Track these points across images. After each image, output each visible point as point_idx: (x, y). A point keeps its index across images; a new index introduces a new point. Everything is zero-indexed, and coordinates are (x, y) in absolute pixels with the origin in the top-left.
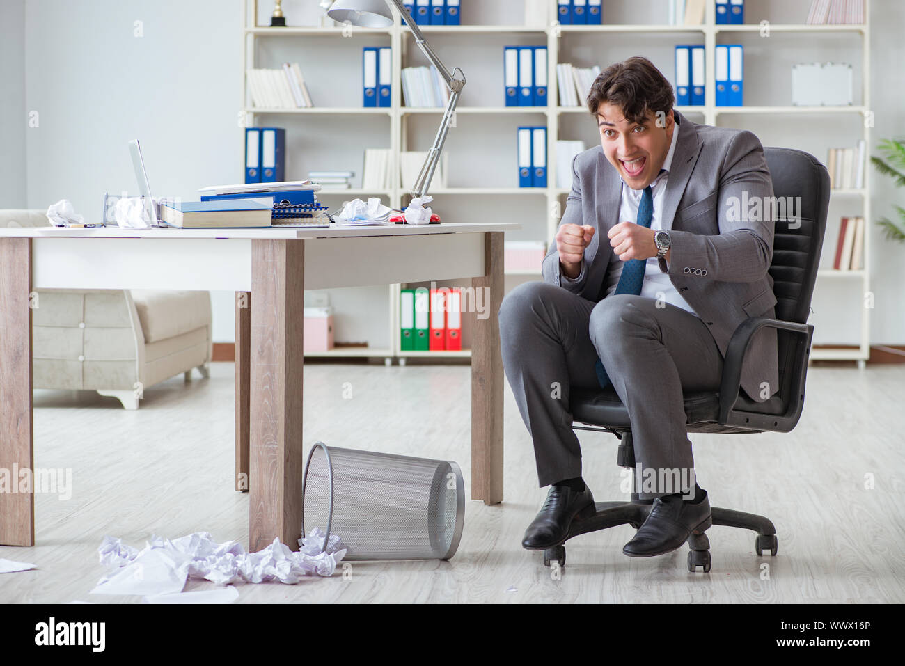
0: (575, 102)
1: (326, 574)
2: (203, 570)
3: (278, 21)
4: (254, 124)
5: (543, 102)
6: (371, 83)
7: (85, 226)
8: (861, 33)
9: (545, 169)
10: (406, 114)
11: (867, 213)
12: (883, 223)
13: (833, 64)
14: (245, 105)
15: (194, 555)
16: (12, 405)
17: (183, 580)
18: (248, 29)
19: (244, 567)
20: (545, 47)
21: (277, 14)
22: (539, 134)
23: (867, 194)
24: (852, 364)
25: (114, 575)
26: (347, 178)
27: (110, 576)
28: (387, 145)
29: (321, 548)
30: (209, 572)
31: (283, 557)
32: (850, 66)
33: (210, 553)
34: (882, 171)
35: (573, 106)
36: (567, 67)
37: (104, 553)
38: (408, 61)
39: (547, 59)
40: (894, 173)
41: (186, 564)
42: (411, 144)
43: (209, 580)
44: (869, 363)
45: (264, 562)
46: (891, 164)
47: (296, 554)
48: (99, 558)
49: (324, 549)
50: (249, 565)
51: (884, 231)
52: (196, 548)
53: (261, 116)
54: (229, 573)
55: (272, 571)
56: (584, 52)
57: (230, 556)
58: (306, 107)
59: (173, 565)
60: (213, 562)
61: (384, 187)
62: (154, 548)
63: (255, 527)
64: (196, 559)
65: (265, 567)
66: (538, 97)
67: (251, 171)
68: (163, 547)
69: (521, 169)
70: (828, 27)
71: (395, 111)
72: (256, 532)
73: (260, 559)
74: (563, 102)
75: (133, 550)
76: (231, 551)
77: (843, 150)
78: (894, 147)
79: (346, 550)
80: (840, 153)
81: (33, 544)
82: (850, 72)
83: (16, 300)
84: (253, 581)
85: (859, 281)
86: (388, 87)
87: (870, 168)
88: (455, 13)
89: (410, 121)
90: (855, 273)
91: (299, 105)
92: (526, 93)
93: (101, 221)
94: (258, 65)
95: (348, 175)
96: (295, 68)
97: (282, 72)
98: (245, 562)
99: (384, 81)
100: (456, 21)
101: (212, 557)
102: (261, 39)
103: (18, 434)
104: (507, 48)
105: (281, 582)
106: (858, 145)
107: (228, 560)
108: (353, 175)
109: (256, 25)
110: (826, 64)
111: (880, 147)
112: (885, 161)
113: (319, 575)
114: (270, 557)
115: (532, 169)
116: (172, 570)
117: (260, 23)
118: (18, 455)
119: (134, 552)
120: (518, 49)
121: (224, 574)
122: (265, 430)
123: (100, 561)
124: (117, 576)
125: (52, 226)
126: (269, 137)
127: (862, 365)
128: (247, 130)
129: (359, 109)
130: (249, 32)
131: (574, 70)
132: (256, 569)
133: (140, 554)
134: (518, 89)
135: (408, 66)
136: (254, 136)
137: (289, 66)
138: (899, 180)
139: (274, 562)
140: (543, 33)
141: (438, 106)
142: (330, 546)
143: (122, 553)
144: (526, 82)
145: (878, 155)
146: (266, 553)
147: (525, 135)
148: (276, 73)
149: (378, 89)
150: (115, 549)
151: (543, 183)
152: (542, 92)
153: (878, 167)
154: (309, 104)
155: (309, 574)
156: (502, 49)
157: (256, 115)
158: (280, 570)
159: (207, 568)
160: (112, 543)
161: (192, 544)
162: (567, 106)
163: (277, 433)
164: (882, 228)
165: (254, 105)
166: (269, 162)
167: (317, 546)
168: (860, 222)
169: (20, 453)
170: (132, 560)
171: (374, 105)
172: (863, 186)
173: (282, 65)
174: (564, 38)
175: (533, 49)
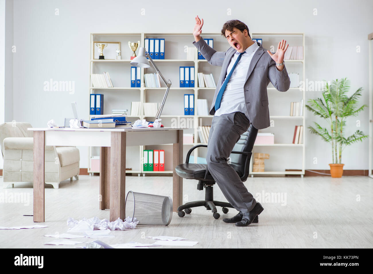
0: (204, 86)
1: (133, 228)
2: (98, 227)
3: (102, 57)
4: (93, 93)
5: (193, 86)
6: (133, 79)
7: (59, 127)
8: (302, 63)
9: (194, 109)
10: (146, 89)
11: (304, 125)
12: (310, 128)
13: (292, 73)
14: (90, 87)
15: (95, 223)
16: (38, 180)
17: (93, 229)
18: (91, 60)
19: (110, 226)
20: (194, 67)
21: (101, 55)
22: (191, 97)
23: (304, 118)
24: (299, 176)
25: (72, 227)
26: (125, 111)
27: (71, 228)
28: (139, 101)
29: (131, 221)
30: (100, 227)
31: (121, 223)
32: (298, 74)
33: (99, 222)
34: (309, 110)
35: (203, 87)
36: (201, 74)
37: (69, 222)
38: (146, 71)
39: (194, 71)
40: (313, 111)
41: (93, 225)
42: (147, 100)
43: (99, 229)
44: (305, 176)
45: (116, 224)
46: (312, 108)
47: (124, 222)
48: (67, 223)
49: (132, 221)
50: (111, 225)
51: (311, 130)
52: (95, 221)
53: (95, 90)
54: (106, 227)
55: (118, 227)
56: (207, 69)
57: (106, 222)
58: (111, 87)
59: (89, 225)
60: (101, 224)
61: (138, 115)
62: (83, 220)
63: (112, 215)
64: (95, 224)
65: (116, 225)
66: (191, 84)
67: (92, 109)
68: (86, 220)
69: (185, 109)
70: (291, 61)
71: (142, 88)
72: (112, 217)
73: (114, 223)
74: (200, 86)
75: (77, 221)
76: (106, 221)
77: (296, 103)
78: (313, 102)
79: (138, 221)
80: (295, 103)
81: (44, 221)
82: (298, 75)
83: (40, 149)
84: (112, 229)
85: (302, 147)
86: (140, 80)
87: (305, 109)
88: (163, 55)
89: (147, 92)
90: (300, 145)
91: (109, 87)
92: (187, 82)
93: (63, 126)
94: (94, 72)
95: (126, 110)
96: (107, 73)
97: (103, 75)
98: (110, 224)
99: (138, 78)
100: (163, 58)
101: (100, 223)
102: (95, 63)
103: (40, 189)
104: (180, 67)
105: (120, 230)
106: (301, 101)
107: (105, 224)
108: (127, 110)
109: (94, 59)
110: (290, 73)
111: (308, 102)
112: (311, 107)
113: (131, 229)
114: (117, 223)
115: (189, 108)
116: (89, 226)
117: (95, 58)
118: (40, 195)
119: (77, 222)
120: (184, 68)
121: (104, 227)
122: (115, 187)
123: (67, 224)
124: (73, 228)
125: (48, 127)
126: (98, 97)
127: (302, 176)
128: (91, 95)
129: (130, 88)
130: (92, 61)
131: (203, 74)
132: (113, 226)
133: (79, 223)
134: (184, 81)
135: (146, 73)
136: (93, 97)
137: (105, 73)
138: (315, 113)
139: (118, 224)
140: (193, 62)
141: (157, 87)
142: (134, 221)
143: (74, 222)
144: (187, 79)
145: (307, 105)
146: (116, 222)
147: (187, 97)
148: (101, 75)
149: (136, 81)
150: (72, 221)
151: (193, 113)
152: (192, 82)
153: (308, 109)
154: (112, 86)
155: (128, 228)
156: (179, 67)
157: (93, 89)
158: (120, 226)
159: (99, 226)
160: (71, 219)
161: (94, 219)
162: (201, 87)
163: (118, 188)
164: (310, 129)
165: (93, 86)
166: (98, 106)
167: (130, 221)
168: (302, 127)
169: (41, 195)
170: (77, 224)
171: (135, 87)
172: (303, 115)
173: (103, 73)
174: (200, 64)
175: (190, 68)
